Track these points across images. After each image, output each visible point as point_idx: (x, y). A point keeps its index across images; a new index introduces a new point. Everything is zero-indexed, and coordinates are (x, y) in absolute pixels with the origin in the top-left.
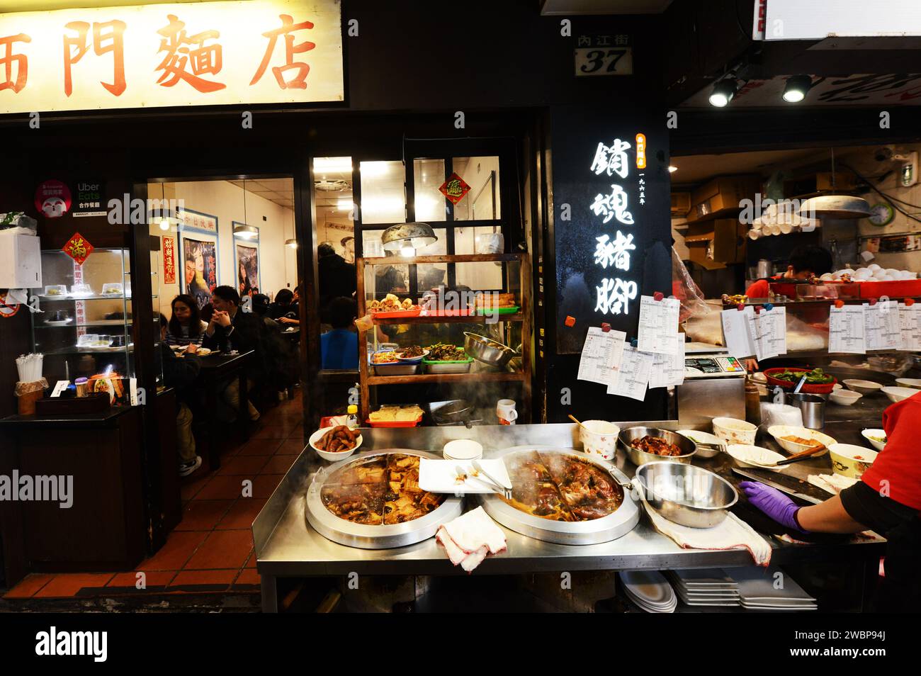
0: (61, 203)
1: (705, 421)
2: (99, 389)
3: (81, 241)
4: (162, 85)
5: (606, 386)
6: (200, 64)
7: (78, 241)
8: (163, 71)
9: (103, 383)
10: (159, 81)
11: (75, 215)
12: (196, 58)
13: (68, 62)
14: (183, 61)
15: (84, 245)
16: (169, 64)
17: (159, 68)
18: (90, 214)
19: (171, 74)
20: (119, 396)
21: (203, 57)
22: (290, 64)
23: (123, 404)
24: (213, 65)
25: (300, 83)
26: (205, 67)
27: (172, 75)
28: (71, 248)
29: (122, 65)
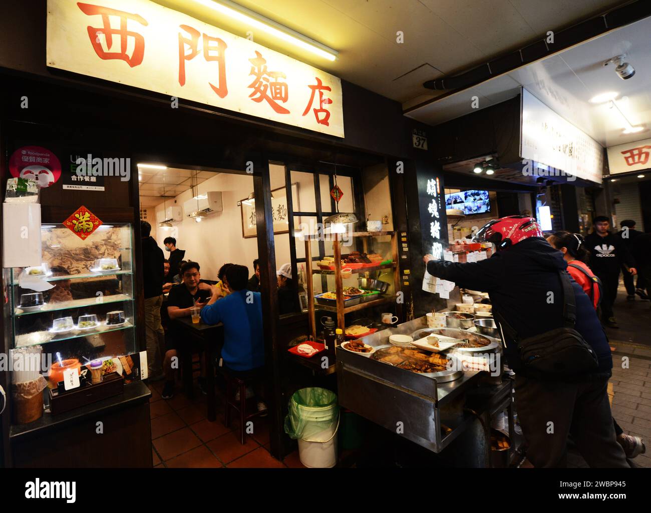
0: (47, 173)
1: (454, 307)
2: (106, 371)
3: (87, 215)
4: (252, 99)
5: (439, 294)
6: (276, 93)
7: (84, 214)
8: (253, 90)
9: (110, 364)
10: (251, 96)
11: (65, 187)
12: (273, 87)
13: (183, 59)
14: (266, 87)
15: (92, 220)
16: (257, 86)
17: (251, 86)
18: (84, 188)
19: (259, 93)
20: (128, 373)
21: (278, 89)
22: (322, 110)
23: (132, 380)
24: (283, 95)
25: (325, 122)
26: (278, 96)
27: (258, 95)
28: (74, 221)
29: (225, 75)
